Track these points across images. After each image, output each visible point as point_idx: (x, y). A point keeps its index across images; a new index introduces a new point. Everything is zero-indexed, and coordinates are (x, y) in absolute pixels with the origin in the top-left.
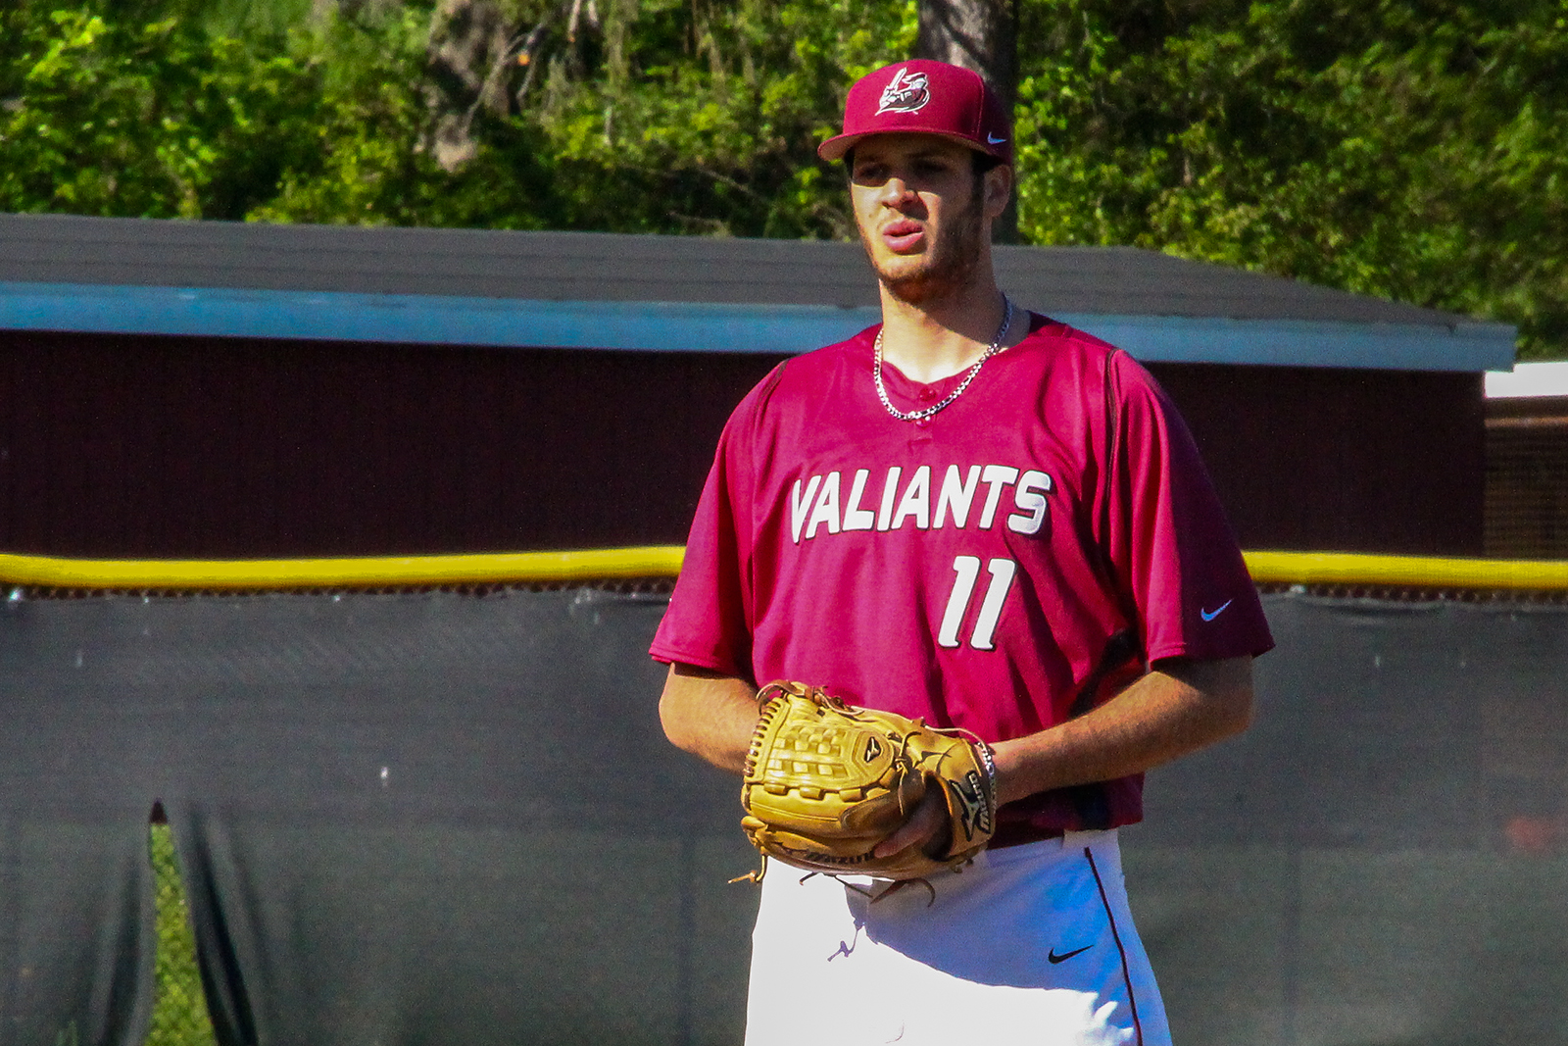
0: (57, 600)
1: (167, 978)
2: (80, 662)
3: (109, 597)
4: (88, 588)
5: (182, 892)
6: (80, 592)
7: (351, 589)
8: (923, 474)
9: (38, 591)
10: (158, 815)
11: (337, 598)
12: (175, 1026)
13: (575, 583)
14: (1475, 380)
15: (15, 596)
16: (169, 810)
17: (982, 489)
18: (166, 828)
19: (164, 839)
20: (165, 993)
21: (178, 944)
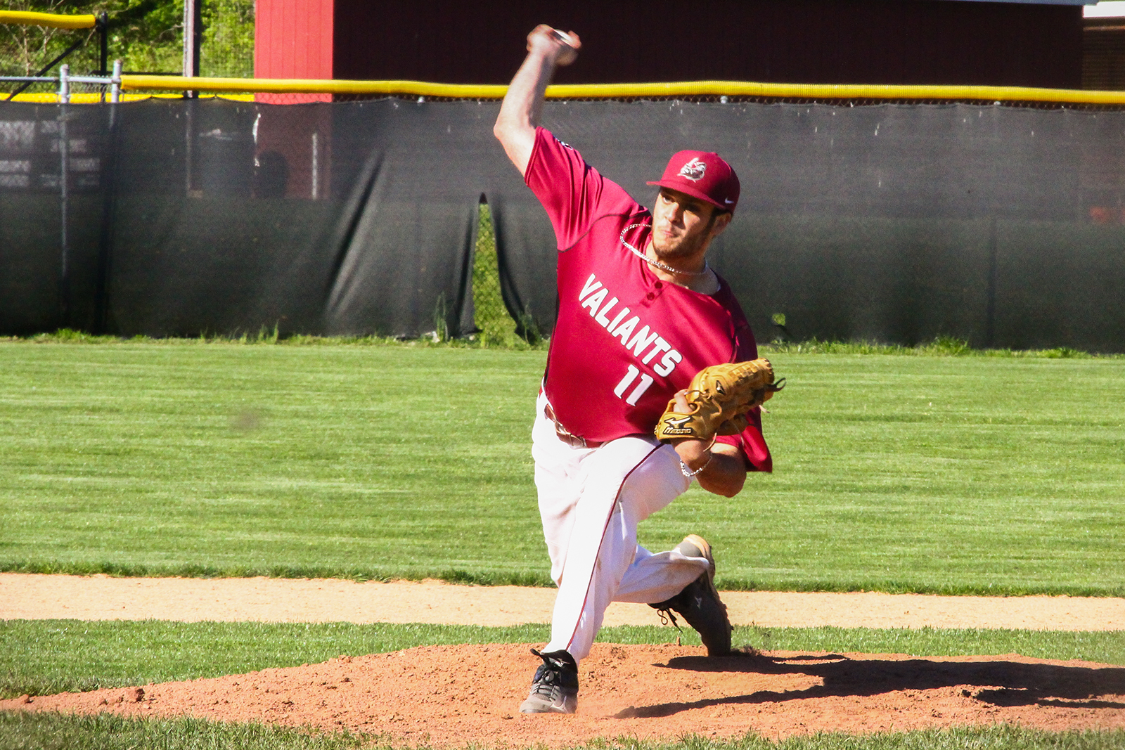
0: (439, 103)
1: (487, 273)
2: (449, 130)
3: (463, 101)
4: (454, 97)
5: (493, 235)
6: (450, 99)
7: (571, 99)
8: (636, 320)
9: (430, 98)
10: (483, 200)
11: (565, 103)
12: (490, 294)
13: (672, 97)
14: (1079, 9)
15: (421, 100)
16: (488, 198)
17: (652, 346)
18: (486, 205)
19: (485, 209)
20: (486, 280)
21: (492, 258)
